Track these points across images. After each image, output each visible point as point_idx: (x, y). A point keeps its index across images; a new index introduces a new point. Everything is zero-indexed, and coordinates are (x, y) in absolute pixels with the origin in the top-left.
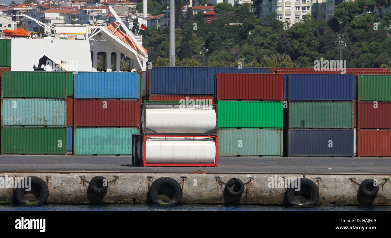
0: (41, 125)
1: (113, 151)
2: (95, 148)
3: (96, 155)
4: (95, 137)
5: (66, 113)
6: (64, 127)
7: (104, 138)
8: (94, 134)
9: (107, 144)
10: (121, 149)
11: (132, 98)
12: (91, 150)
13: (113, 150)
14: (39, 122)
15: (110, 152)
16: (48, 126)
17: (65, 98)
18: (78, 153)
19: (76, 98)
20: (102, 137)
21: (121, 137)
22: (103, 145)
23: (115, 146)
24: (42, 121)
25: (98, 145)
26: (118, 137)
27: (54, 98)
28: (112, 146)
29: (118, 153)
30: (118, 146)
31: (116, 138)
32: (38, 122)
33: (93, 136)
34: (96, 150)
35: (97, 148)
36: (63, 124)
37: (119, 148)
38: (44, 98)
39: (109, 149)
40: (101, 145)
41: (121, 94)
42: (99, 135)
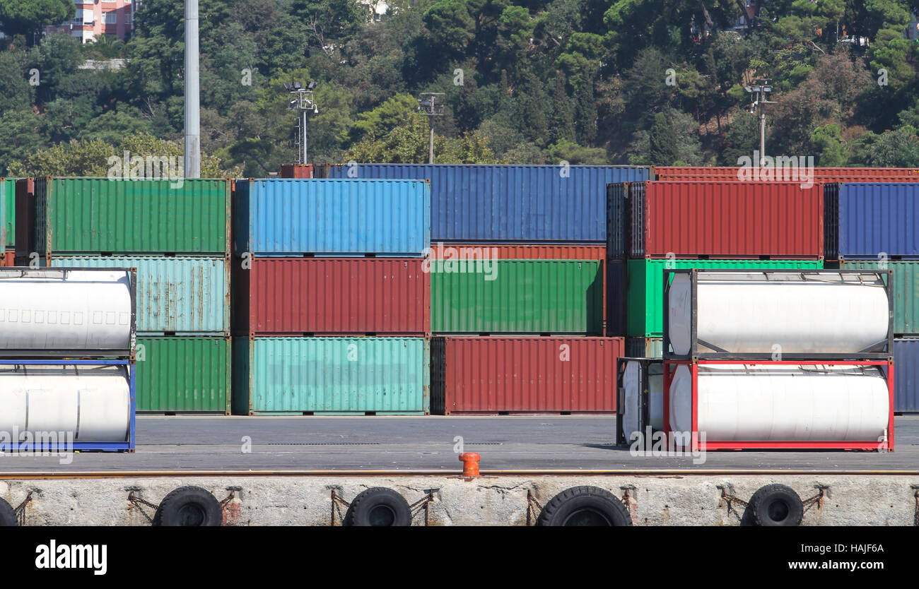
0: (159, 329)
1: (358, 403)
2: (309, 394)
3: (311, 413)
4: (308, 362)
5: (227, 296)
6: (222, 334)
7: (333, 366)
8: (304, 354)
9: (341, 383)
10: (379, 397)
11: (411, 251)
12: (296, 399)
13: (358, 399)
14: (153, 321)
15: (349, 404)
16: (177, 334)
17: (224, 253)
18: (262, 409)
19: (256, 253)
20: (328, 362)
21: (379, 362)
22: (329, 386)
23: (363, 389)
24: (162, 318)
25: (316, 385)
26: (371, 361)
27: (192, 254)
28: (354, 388)
29: (370, 409)
30: (371, 388)
31: (366, 366)
32: (149, 320)
33: (304, 360)
34: (312, 400)
35: (313, 394)
36: (220, 328)
37: (375, 394)
38: (167, 254)
39: (346, 398)
40: (325, 386)
41: (379, 242)
42: (320, 358)
